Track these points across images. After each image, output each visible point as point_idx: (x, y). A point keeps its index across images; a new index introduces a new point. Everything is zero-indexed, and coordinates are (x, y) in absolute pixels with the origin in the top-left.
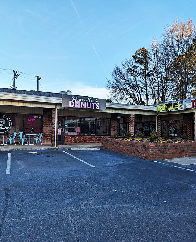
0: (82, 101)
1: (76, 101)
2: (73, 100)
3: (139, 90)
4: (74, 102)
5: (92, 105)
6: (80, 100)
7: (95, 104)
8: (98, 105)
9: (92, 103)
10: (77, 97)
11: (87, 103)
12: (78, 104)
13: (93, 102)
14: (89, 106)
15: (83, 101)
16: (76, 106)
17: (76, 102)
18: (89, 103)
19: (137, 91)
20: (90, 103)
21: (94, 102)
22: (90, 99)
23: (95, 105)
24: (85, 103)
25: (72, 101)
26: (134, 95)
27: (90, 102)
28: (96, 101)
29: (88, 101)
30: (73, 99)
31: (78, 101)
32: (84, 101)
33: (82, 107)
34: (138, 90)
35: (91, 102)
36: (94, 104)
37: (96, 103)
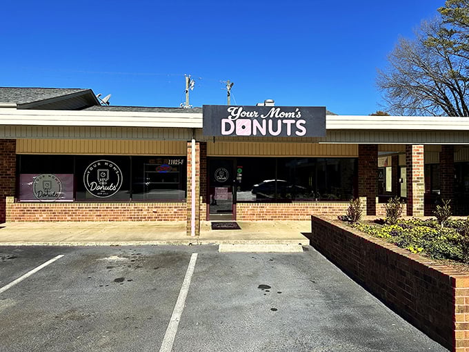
0: (256, 118)
1: (240, 118)
2: (230, 117)
3: (458, 86)
4: (234, 122)
5: (284, 126)
6: (251, 116)
7: (293, 121)
8: (301, 124)
9: (285, 121)
10: (241, 109)
11: (270, 122)
12: (244, 127)
13: (288, 119)
14: (275, 129)
15: (260, 116)
16: (240, 132)
17: (240, 123)
18: (275, 120)
19: (453, 89)
20: (279, 122)
21: (291, 118)
22: (279, 109)
23: (293, 126)
24: (264, 121)
25: (229, 120)
26: (446, 99)
27: (279, 118)
28: (296, 114)
29: (271, 116)
30: (230, 114)
31: (246, 118)
32: (262, 116)
33: (255, 133)
34: (456, 86)
35: (282, 119)
36: (289, 122)
37: (296, 119)
